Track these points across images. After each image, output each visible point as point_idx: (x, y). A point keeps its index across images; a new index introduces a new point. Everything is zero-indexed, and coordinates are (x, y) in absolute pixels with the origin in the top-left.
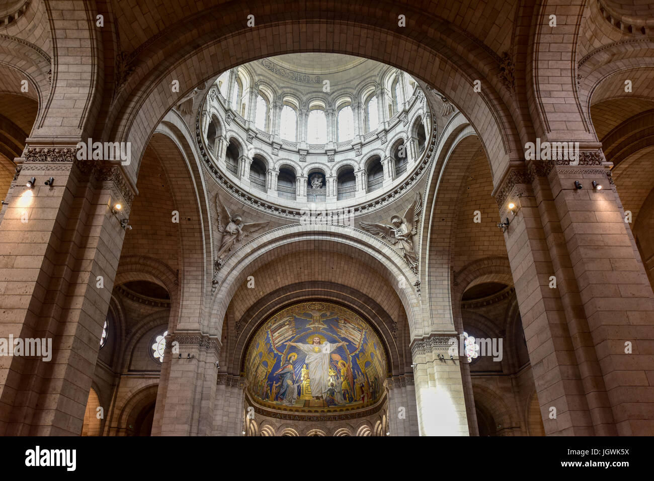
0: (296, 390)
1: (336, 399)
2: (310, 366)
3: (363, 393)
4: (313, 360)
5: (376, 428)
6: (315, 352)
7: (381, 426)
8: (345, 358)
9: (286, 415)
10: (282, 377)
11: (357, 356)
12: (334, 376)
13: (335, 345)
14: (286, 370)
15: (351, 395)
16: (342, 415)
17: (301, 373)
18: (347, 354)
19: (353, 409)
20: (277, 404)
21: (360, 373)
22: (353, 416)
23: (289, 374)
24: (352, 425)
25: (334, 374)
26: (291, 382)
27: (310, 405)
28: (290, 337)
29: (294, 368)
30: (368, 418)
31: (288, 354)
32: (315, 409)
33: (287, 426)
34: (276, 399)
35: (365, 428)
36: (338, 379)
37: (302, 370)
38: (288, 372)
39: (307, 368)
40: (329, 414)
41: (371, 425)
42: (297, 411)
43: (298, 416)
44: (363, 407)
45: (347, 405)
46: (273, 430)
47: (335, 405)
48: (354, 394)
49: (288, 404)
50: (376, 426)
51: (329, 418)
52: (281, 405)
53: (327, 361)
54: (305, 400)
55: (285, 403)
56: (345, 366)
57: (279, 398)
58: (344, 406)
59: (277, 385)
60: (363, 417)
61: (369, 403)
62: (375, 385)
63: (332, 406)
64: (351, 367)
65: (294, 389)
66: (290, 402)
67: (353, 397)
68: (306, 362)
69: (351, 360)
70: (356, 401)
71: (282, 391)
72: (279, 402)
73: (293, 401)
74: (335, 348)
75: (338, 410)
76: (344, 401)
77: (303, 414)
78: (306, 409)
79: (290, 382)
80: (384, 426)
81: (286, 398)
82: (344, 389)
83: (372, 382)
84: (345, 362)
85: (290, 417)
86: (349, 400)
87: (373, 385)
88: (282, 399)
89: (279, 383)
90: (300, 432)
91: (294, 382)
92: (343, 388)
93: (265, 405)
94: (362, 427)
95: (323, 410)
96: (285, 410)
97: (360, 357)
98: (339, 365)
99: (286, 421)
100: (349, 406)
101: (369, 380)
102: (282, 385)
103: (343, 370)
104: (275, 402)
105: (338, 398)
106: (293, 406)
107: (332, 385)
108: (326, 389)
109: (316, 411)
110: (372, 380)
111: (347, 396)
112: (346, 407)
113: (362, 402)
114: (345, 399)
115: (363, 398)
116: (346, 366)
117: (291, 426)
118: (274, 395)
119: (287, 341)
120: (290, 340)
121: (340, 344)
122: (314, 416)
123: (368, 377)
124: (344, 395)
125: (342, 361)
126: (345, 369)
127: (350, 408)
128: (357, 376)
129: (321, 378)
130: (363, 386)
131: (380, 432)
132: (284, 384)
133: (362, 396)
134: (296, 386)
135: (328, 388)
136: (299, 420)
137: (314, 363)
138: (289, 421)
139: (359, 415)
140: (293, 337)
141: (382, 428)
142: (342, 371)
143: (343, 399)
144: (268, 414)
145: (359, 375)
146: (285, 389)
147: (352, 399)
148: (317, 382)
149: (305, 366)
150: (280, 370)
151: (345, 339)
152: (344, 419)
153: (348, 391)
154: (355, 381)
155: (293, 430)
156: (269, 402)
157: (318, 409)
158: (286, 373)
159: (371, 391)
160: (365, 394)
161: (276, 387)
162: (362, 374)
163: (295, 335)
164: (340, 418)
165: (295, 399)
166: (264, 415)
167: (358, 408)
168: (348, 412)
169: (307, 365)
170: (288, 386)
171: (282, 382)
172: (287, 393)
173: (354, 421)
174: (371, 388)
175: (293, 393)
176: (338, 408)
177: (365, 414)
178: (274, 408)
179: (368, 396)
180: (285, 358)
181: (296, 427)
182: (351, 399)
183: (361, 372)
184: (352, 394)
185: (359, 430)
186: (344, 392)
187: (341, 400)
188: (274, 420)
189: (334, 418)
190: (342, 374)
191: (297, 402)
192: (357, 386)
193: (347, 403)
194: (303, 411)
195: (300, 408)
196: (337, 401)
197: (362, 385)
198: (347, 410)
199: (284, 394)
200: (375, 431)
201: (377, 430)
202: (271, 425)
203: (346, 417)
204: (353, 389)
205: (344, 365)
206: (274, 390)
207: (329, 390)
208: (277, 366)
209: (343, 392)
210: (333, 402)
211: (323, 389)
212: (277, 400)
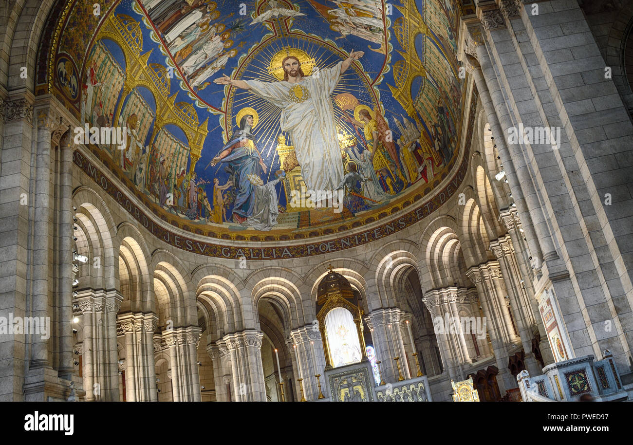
0: (274, 195)
1: (366, 195)
2: (295, 136)
3: (420, 160)
4: (298, 120)
5: (465, 223)
6: (299, 100)
7: (477, 209)
8: (365, 98)
9: (259, 249)
10: (233, 169)
11: (389, 78)
12: (352, 147)
13: (336, 69)
14: (239, 153)
15: (396, 177)
16: (385, 225)
17: (278, 157)
18: (367, 86)
19: (407, 204)
20: (233, 229)
21: (405, 120)
22: (410, 220)
23: (249, 159)
24: (412, 238)
25: (351, 143)
26: (258, 178)
27: (312, 222)
28: (224, 60)
29: (258, 146)
30: (443, 209)
31: (236, 111)
32: (324, 227)
33: (267, 272)
34: (229, 217)
35: (441, 235)
36: (361, 152)
37: (279, 147)
38: (247, 157)
39: (289, 143)
40: (357, 230)
41: (454, 220)
42: (284, 238)
43: (288, 248)
44: (427, 191)
45: (392, 200)
46: (232, 286)
47: (367, 207)
48: (403, 172)
49: (259, 226)
50: (466, 218)
51: (359, 240)
52: (244, 230)
53: (327, 113)
54: (299, 213)
55: (253, 225)
56: (370, 118)
57: (235, 217)
58: (388, 205)
59: (226, 187)
60: (431, 212)
61: (439, 177)
62: (443, 128)
63: (363, 212)
64: (383, 113)
65: (268, 193)
66: (265, 221)
67: (402, 178)
68: (284, 127)
69: (379, 96)
70: (409, 185)
71: (241, 200)
72: (237, 225)
73: (271, 218)
74: (338, 78)
75: (376, 215)
76: (385, 195)
77: (300, 242)
78: (304, 230)
79: (255, 179)
80: (484, 208)
81: (252, 214)
82: (379, 169)
83: (435, 126)
84: (368, 108)
85: (269, 254)
86: (394, 189)
87: (440, 131)
88: (243, 218)
89: (229, 184)
90: (300, 282)
91: (265, 178)
92: (377, 166)
93: (199, 232)
94: (434, 236)
95: (341, 224)
96: (255, 239)
97: (395, 78)
98: (357, 115)
99: (259, 262)
100: (398, 201)
101: (428, 125)
102: (237, 185)
103: (368, 129)
104: (226, 225)
105: (371, 191)
106: (273, 229)
107: (353, 168)
108: (340, 180)
109: (328, 231)
110: (435, 120)
111: (388, 181)
112: (391, 205)
113: (423, 181)
114: (386, 189)
115: (424, 173)
116: (372, 114)
117: (276, 272)
118: (221, 210)
119: (218, 75)
120: (226, 70)
121: (347, 62)
122: (326, 242)
123: (424, 119)
124: (382, 183)
125: (359, 108)
126: (372, 124)
127: (399, 205)
128: (401, 129)
129: (324, 158)
130: (418, 146)
131: (478, 229)
132: (241, 184)
133: (421, 169)
134: (271, 185)
135: (343, 178)
136: (293, 256)
137: (301, 127)
138: (268, 263)
139: (423, 212)
140: (232, 62)
141: (480, 214)
142: (366, 131)
143: (381, 190)
144: (213, 251)
145: (404, 127)
146: (246, 196)
147: (400, 183)
148: (317, 169)
149: (282, 138)
150: (225, 153)
151: (353, 43)
152: (392, 232)
153: (388, 171)
154: (399, 142)
155: (282, 279)
156: (210, 223)
157: (332, 226)
158: (241, 158)
159: (437, 149)
160: (426, 162)
161: (224, 192)
162: (411, 120)
163: (233, 53)
164: (384, 231)
165: (275, 214)
166: (201, 253)
167: (418, 198)
168: (398, 215)
169: (287, 135)
170: (253, 188)
171: (237, 181)
172: (254, 202)
173: (414, 229)
174: (436, 142)
175: (267, 202)
176: (374, 213)
177: (433, 205)
178: (225, 236)
179: (433, 161)
180: (229, 121)
181: (288, 273)
182: (399, 186)
183: (407, 117)
184: (399, 174)
185: (430, 244)
186: (382, 176)
187: (378, 193)
188: (230, 263)
189: (371, 236)
190: (368, 138)
191: (280, 221)
192: (406, 153)
193: (391, 198)
194: (298, 236)
195: (289, 230)
196: (370, 200)
197: (414, 146)
198: (395, 210)
199: (246, 206)
200: (465, 229)
201: (470, 226)
202: (225, 275)
203: (397, 226)
204: (397, 163)
205: (367, 115)
206: (219, 199)
207: (347, 181)
208: (213, 143)
209: (378, 176)
210: (362, 204)
211: (335, 182)
212: (232, 220)
